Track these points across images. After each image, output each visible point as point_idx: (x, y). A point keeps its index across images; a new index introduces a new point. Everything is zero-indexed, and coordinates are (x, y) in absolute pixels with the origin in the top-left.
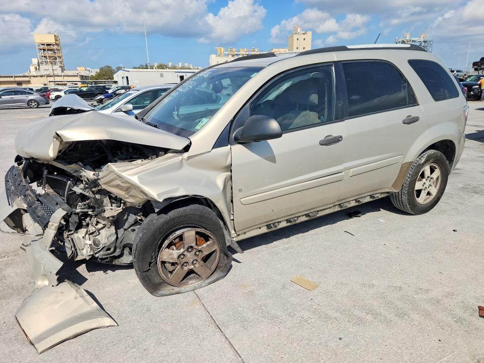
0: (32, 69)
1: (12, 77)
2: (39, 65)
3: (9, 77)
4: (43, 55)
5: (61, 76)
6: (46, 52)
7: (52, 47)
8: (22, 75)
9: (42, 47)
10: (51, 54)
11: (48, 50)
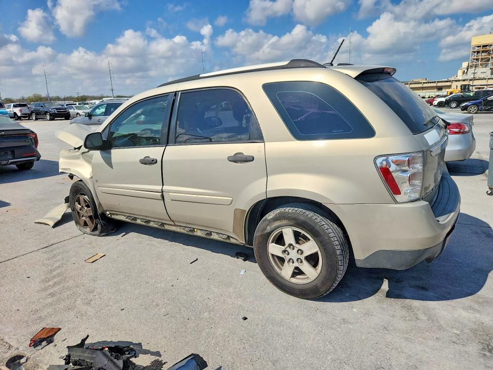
0: (460, 73)
1: (435, 82)
2: (468, 69)
3: (433, 82)
4: (475, 57)
5: (486, 79)
6: (480, 54)
7: (488, 48)
8: (446, 80)
9: (477, 49)
10: (485, 56)
11: (483, 52)
